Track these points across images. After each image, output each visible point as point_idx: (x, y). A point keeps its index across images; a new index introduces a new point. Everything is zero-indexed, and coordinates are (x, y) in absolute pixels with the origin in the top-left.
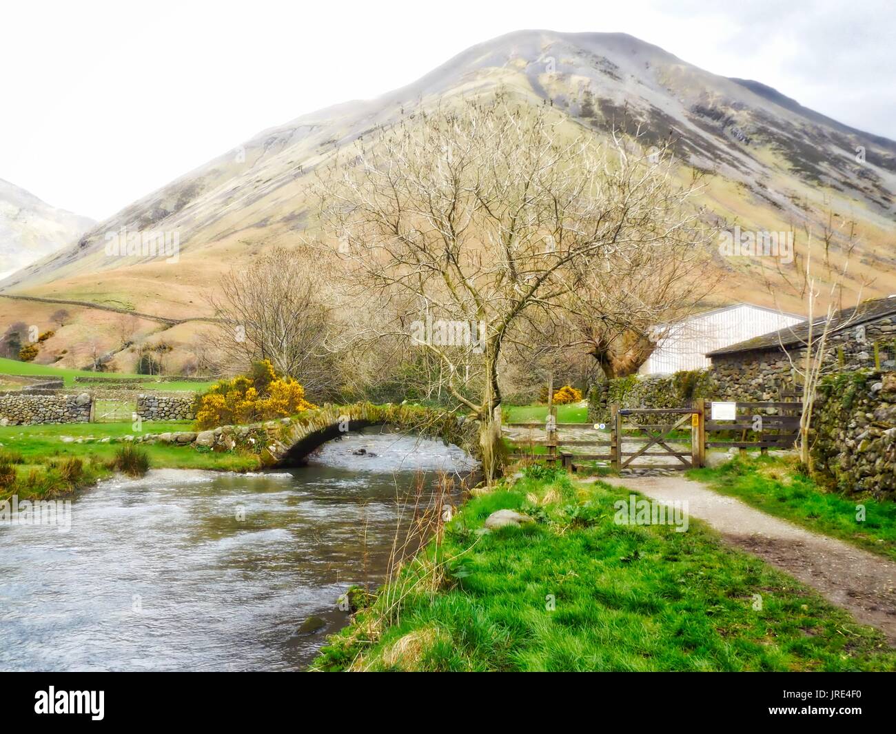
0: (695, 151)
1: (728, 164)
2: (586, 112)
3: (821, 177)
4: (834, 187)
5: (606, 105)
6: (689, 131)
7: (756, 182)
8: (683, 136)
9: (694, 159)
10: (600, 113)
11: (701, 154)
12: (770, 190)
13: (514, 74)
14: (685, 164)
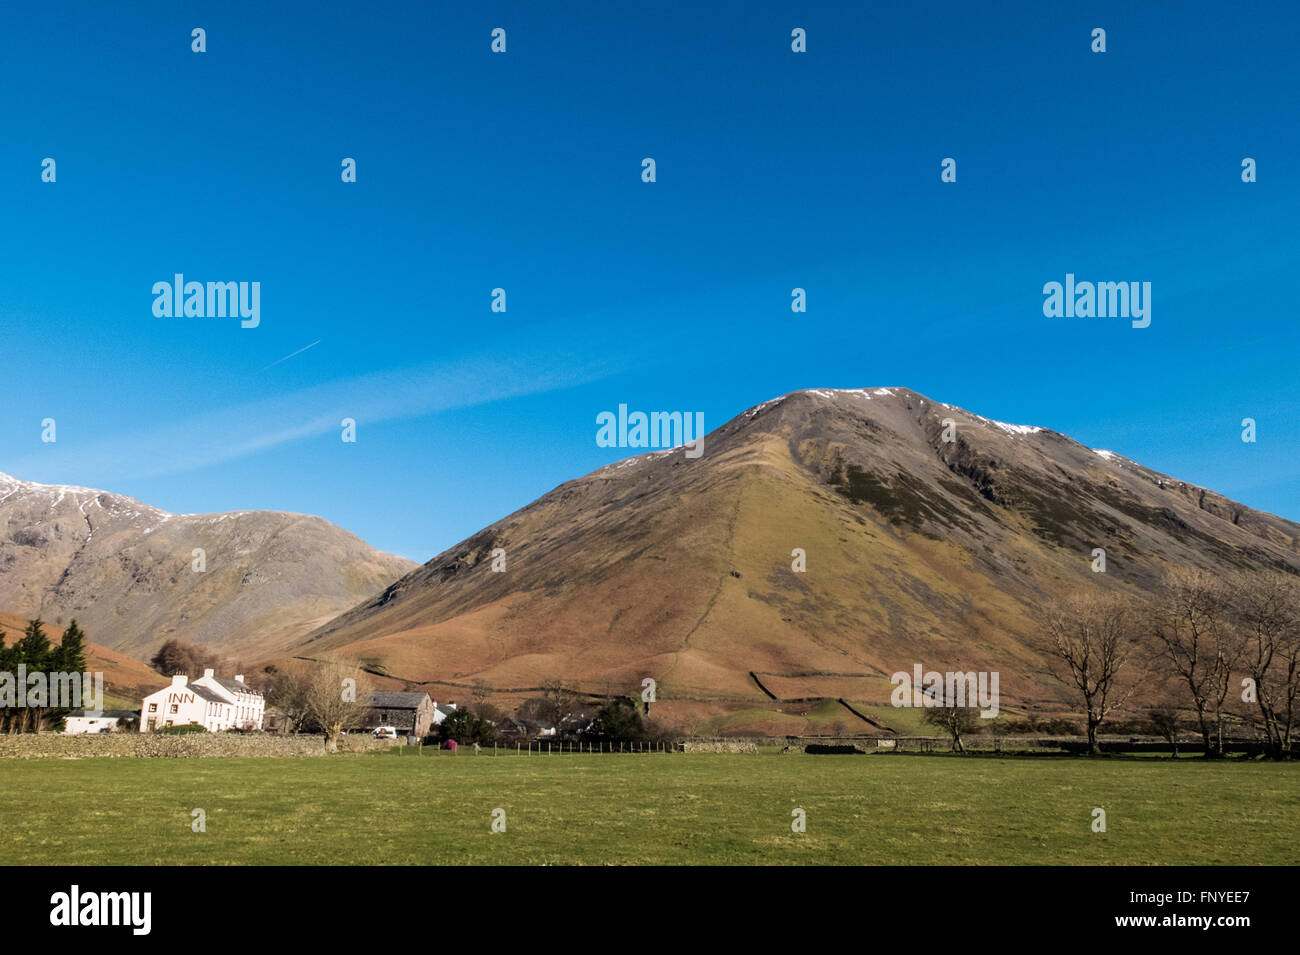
0: (930, 516)
1: (962, 528)
2: (834, 479)
3: (1064, 536)
4: (1073, 547)
5: (854, 471)
6: (933, 495)
7: (984, 546)
8: (923, 500)
9: (926, 524)
10: (847, 480)
11: (937, 519)
12: (995, 554)
13: (777, 441)
14: (915, 531)
